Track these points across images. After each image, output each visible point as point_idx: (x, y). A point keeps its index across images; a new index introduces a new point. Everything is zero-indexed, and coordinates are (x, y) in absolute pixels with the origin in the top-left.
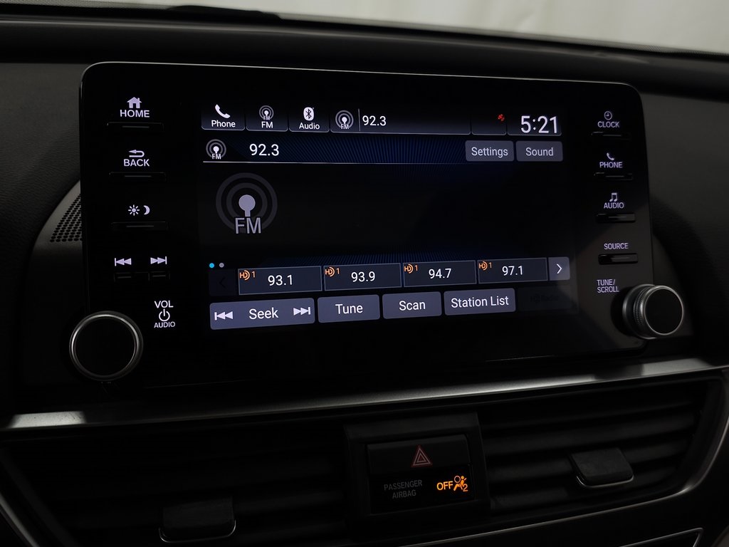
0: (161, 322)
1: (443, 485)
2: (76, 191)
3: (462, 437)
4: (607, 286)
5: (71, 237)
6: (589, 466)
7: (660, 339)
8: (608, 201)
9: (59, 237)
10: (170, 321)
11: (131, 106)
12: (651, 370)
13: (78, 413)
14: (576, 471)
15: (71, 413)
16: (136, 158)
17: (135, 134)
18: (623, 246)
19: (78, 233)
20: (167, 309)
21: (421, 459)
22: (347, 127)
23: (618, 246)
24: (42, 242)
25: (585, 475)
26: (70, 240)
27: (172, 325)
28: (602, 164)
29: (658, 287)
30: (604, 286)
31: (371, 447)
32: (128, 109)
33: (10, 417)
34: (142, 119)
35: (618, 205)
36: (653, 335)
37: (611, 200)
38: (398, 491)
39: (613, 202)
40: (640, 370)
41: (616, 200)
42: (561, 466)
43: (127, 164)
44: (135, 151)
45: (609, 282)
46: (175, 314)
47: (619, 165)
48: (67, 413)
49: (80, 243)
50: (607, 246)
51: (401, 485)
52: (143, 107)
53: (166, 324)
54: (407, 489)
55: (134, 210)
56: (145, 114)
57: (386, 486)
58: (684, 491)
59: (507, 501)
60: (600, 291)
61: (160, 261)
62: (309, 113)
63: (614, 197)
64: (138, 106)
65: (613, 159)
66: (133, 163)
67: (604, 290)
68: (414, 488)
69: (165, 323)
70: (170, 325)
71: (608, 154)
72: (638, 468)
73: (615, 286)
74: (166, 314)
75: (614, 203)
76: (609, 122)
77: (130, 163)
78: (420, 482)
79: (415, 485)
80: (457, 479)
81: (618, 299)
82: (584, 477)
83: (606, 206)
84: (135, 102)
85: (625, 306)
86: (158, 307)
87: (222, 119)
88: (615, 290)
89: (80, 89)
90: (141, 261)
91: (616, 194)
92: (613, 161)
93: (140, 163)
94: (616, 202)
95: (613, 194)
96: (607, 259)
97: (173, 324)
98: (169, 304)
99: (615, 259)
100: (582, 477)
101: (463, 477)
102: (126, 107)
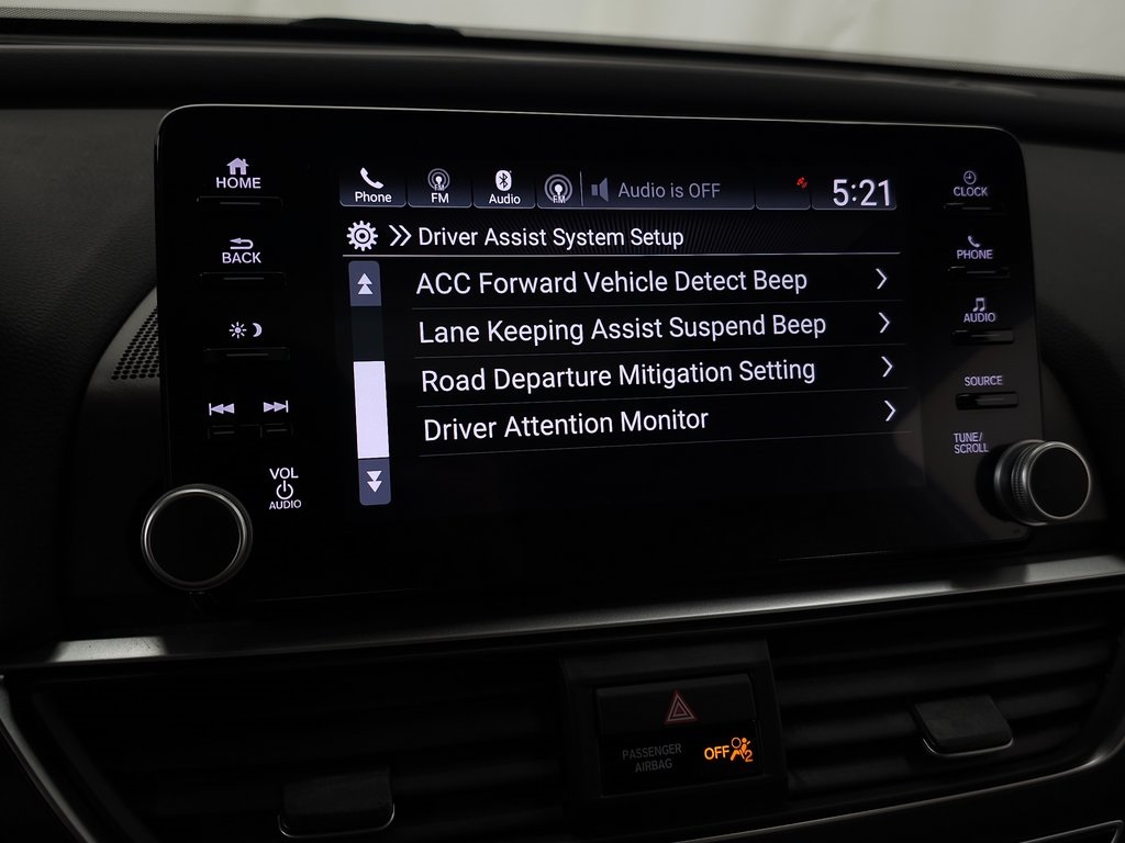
0: (280, 500)
1: (714, 752)
2: (151, 302)
3: (744, 678)
4: (970, 443)
5: (144, 371)
6: (943, 724)
7: (1054, 525)
8: (970, 311)
9: (126, 372)
10: (293, 498)
11: (233, 172)
12: (1039, 574)
13: (154, 639)
14: (921, 731)
15: (145, 639)
16: (241, 251)
17: (240, 214)
18: (995, 380)
19: (153, 366)
20: (289, 481)
21: (680, 712)
22: (562, 200)
23: (987, 380)
24: (101, 378)
25: (936, 736)
26: (142, 376)
27: (296, 505)
28: (961, 253)
29: (1050, 444)
30: (965, 443)
31: (601, 692)
32: (228, 176)
33: (53, 646)
34: (250, 191)
35: (987, 317)
36: (1043, 518)
37: (975, 309)
38: (644, 760)
39: (978, 312)
40: (1022, 575)
41: (983, 309)
42: (898, 724)
43: (227, 260)
44: (238, 241)
45: (973, 437)
46: (300, 488)
47: (987, 254)
48: (139, 639)
49: (156, 380)
50: (969, 381)
51: (649, 751)
52: (251, 173)
53: (287, 505)
54: (658, 758)
55: (238, 330)
56: (254, 183)
57: (625, 753)
58: (1092, 762)
59: (814, 778)
60: (959, 450)
61: (277, 407)
63: (980, 304)
64: (243, 172)
65: (977, 246)
66: (237, 258)
67: (964, 449)
68: (669, 756)
69: (286, 502)
70: (293, 504)
71: (970, 238)
72: (1020, 726)
73: (982, 443)
74: (288, 488)
75: (979, 314)
76: (971, 188)
77: (232, 257)
78: (678, 748)
79: (670, 751)
80: (736, 743)
81: (988, 462)
82: (935, 741)
83: (968, 318)
84: (238, 164)
85: (998, 474)
86: (275, 478)
87: (371, 190)
88: (982, 449)
89: (156, 147)
90: (249, 409)
91: (982, 299)
92: (978, 249)
93: (247, 258)
94: (984, 312)
95: (978, 300)
96: (969, 401)
97: (298, 504)
98: (291, 473)
99: (982, 401)
100: (931, 739)
101: (744, 740)
102: (226, 173)
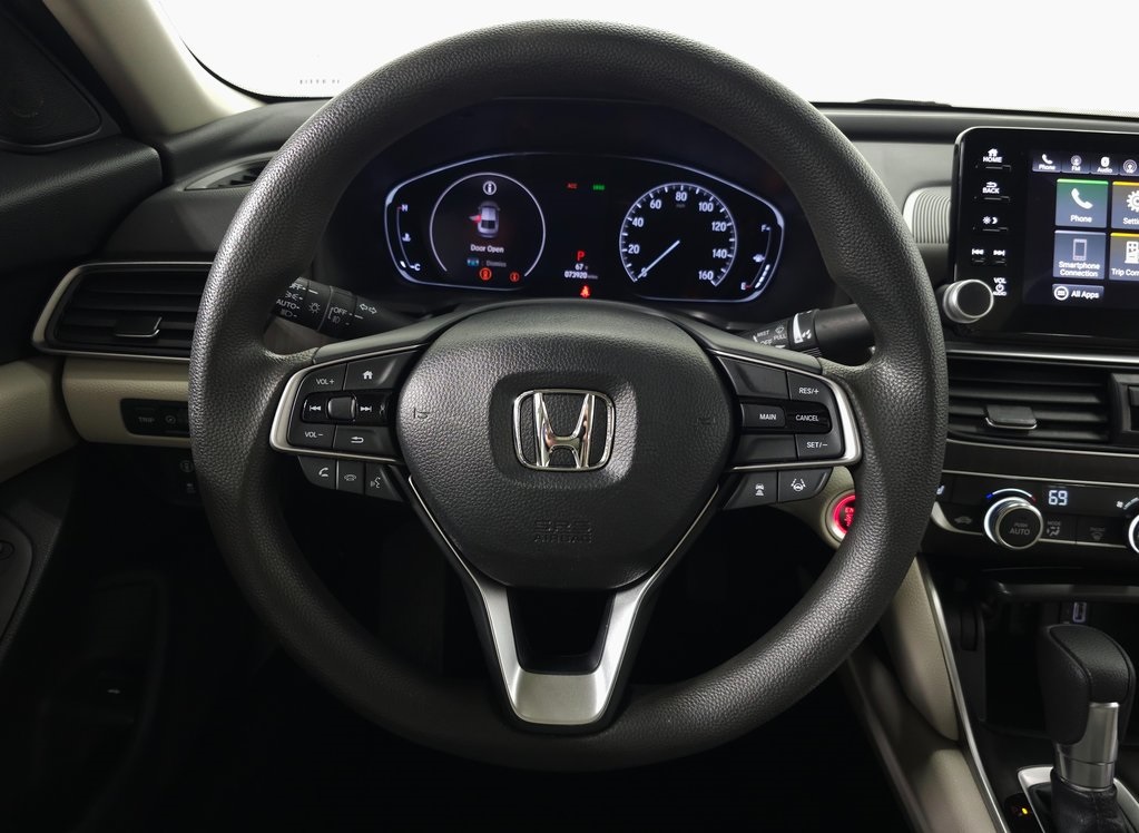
0: (997, 291)
10: (1003, 291)
11: (990, 154)
16: (991, 188)
17: (991, 173)
20: (1002, 284)
22: (1132, 171)
27: (1004, 294)
34: (996, 163)
43: (985, 191)
44: (992, 183)
46: (1007, 287)
52: (998, 156)
55: (987, 220)
56: (999, 160)
61: (1000, 253)
62: (1105, 161)
64: (995, 155)
66: (991, 191)
69: (1000, 292)
70: (1002, 293)
74: (1001, 287)
77: (987, 190)
84: (993, 152)
86: (996, 282)
87: (1046, 164)
90: (989, 253)
93: (994, 191)
98: (1003, 281)
102: (988, 155)
